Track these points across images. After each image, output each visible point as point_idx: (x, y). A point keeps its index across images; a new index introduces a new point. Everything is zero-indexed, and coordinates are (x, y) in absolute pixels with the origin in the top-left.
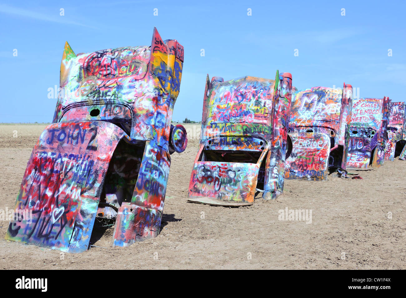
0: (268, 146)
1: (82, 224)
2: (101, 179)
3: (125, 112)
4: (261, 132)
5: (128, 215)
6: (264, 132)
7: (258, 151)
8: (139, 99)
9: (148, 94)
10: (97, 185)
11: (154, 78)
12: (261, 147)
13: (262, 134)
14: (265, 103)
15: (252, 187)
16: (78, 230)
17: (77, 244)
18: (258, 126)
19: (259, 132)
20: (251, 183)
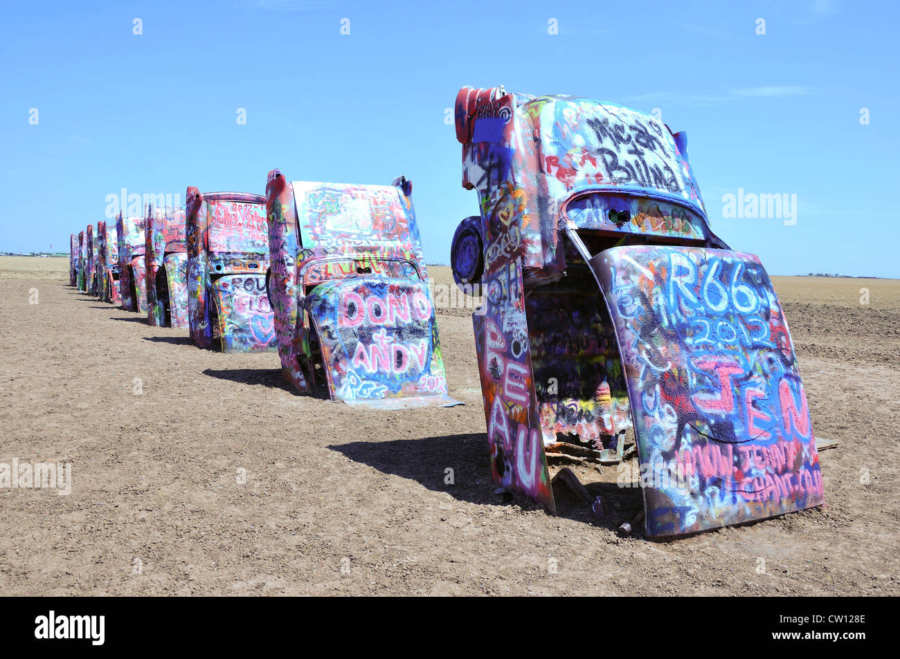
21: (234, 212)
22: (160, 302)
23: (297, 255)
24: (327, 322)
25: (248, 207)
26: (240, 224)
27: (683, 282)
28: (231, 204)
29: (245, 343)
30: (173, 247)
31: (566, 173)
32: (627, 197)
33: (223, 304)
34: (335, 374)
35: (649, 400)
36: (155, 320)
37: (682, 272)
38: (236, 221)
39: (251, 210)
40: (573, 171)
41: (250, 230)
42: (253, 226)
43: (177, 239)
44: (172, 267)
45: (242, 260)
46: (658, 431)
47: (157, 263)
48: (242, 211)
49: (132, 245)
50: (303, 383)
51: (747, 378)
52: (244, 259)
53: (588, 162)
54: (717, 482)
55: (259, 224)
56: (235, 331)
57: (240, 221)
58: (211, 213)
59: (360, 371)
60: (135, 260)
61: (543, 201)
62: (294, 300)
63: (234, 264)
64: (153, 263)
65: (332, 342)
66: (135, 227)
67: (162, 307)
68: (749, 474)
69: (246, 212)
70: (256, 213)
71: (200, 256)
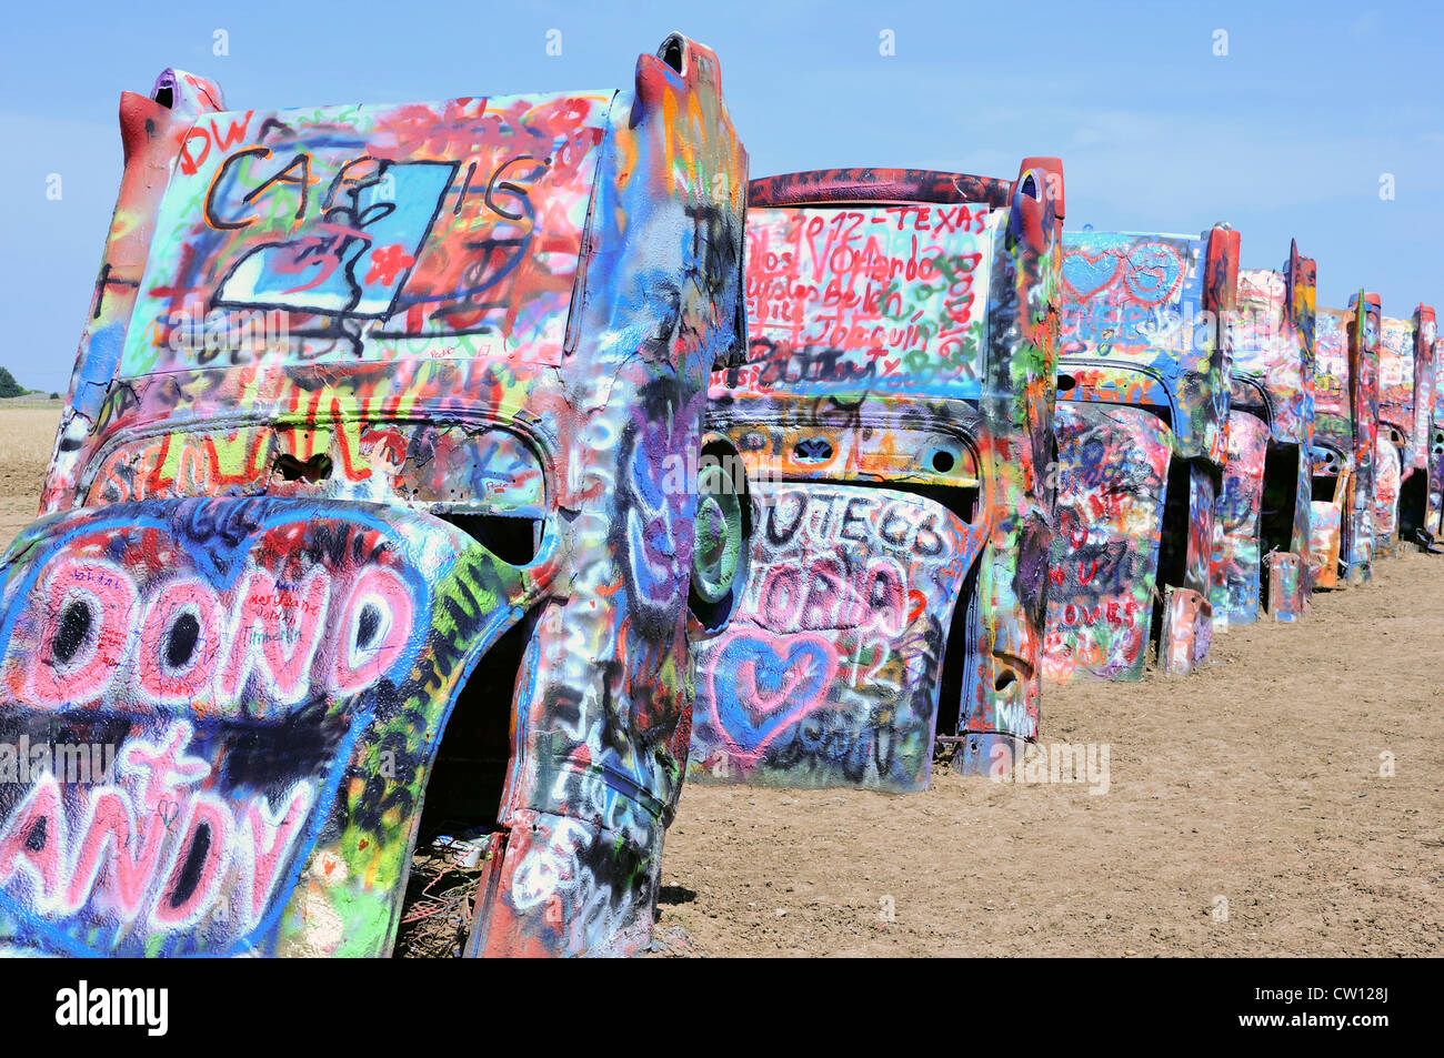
0: (1349, 464)
1: (1242, 579)
2: (1257, 507)
3: (1248, 393)
4: (1325, 432)
5: (1289, 570)
6: (1333, 432)
7: (1323, 475)
8: (1275, 370)
9: (1292, 361)
10: (1253, 517)
11: (1298, 331)
12: (1329, 465)
13: (1329, 436)
14: (1329, 366)
15: (1330, 553)
16: (1237, 589)
17: (1242, 611)
18: (1318, 418)
19: (1323, 433)
20: (1326, 546)
21: (790, 249)
25: (848, 223)
26: (801, 292)
28: (782, 216)
38: (790, 279)
39: (855, 232)
41: (833, 312)
42: (850, 296)
45: (773, 429)
48: (821, 241)
52: (781, 423)
55: (876, 286)
57: (806, 279)
69: (836, 244)
70: (872, 242)
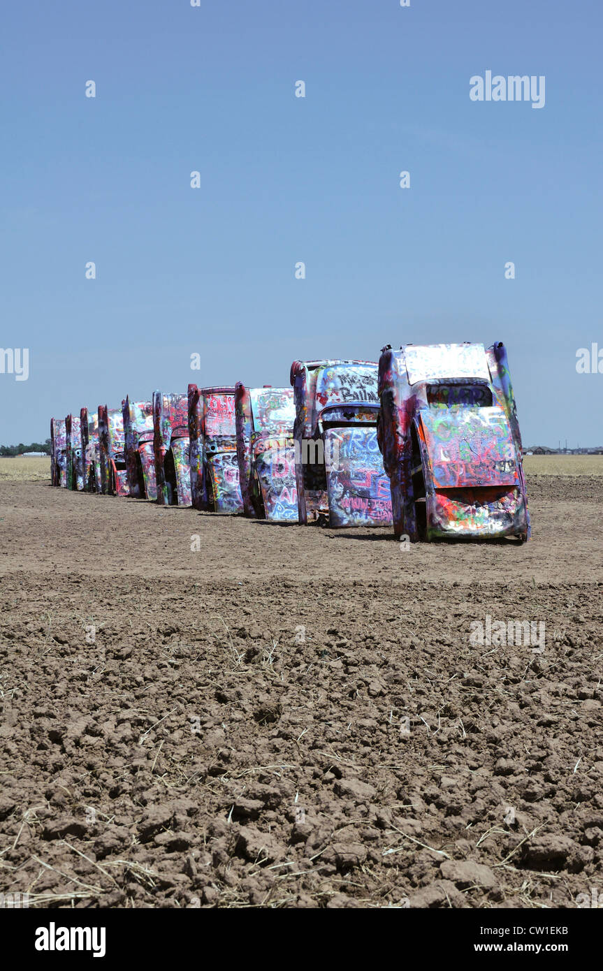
21: (225, 403)
22: (168, 483)
23: (252, 436)
24: (266, 475)
26: (230, 413)
27: (356, 441)
28: (222, 397)
29: (233, 505)
30: (179, 432)
31: (324, 400)
32: (352, 407)
33: (216, 475)
34: (269, 504)
35: (333, 482)
36: (163, 500)
37: (357, 437)
38: (227, 410)
40: (327, 399)
43: (182, 425)
44: (178, 450)
45: (231, 442)
46: (335, 492)
47: (165, 448)
48: (232, 402)
49: (139, 431)
50: (253, 512)
51: (380, 476)
52: (232, 440)
53: (334, 394)
54: (359, 511)
56: (225, 496)
57: (230, 410)
58: (207, 405)
59: (284, 503)
60: (142, 447)
61: (314, 411)
62: (249, 463)
63: (225, 445)
64: (161, 448)
65: (267, 486)
66: (140, 413)
67: (170, 486)
68: (375, 509)
71: (199, 439)
